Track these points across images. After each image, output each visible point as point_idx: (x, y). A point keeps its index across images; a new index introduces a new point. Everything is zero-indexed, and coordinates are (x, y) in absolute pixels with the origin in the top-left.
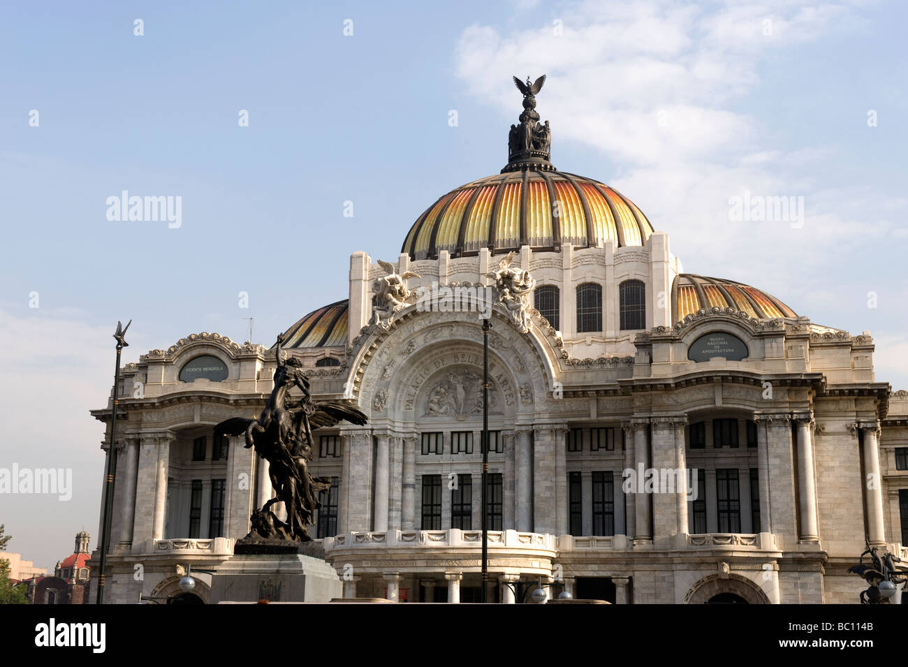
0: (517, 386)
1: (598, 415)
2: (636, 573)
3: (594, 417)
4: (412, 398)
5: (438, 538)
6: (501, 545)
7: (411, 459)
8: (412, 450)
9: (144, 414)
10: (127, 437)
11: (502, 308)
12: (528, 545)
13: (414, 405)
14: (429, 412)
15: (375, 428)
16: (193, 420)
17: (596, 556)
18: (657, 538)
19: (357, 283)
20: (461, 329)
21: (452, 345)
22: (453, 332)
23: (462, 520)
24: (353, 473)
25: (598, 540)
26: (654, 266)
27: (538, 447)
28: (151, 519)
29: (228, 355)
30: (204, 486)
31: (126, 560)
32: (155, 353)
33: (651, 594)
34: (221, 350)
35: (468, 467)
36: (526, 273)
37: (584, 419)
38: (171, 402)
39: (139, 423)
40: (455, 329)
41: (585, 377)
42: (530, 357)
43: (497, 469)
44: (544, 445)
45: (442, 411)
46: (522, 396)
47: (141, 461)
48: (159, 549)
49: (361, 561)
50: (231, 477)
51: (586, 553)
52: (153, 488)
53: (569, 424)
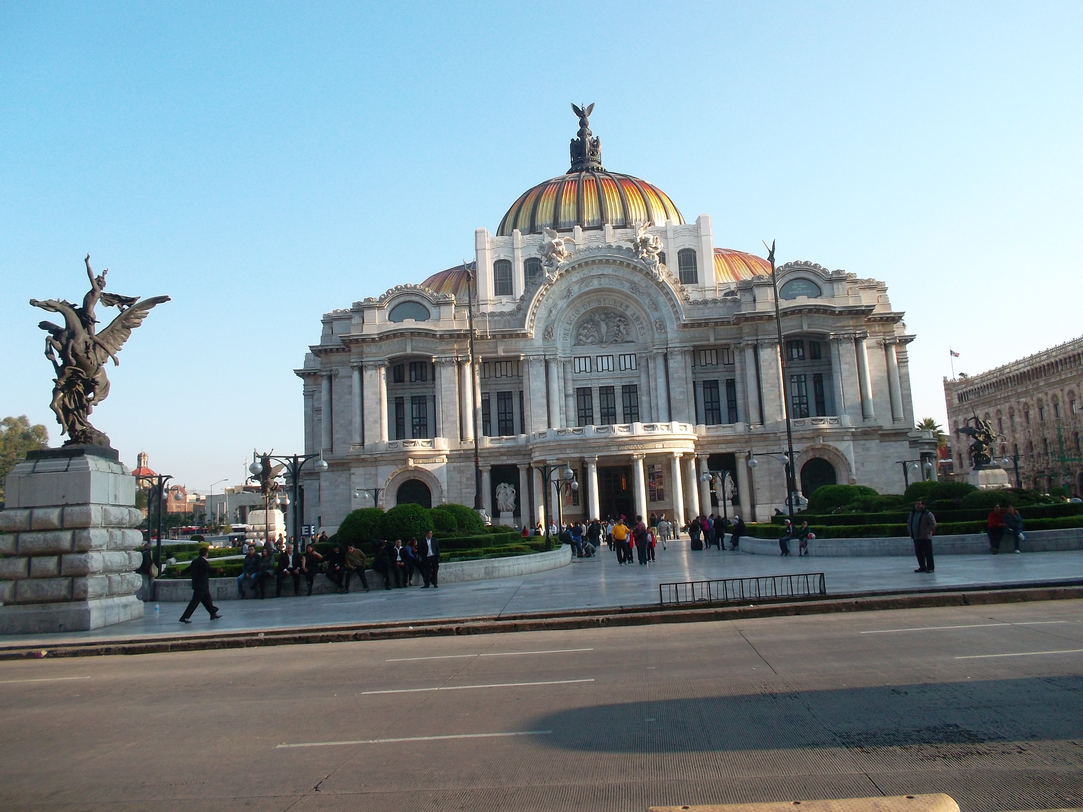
0: (653, 320)
1: (715, 340)
2: (754, 448)
3: (712, 341)
4: (567, 332)
5: (625, 430)
6: (669, 432)
7: (569, 376)
8: (570, 370)
9: (365, 347)
10: (352, 364)
11: (641, 264)
12: (684, 432)
13: (569, 337)
14: (578, 343)
15: (547, 353)
16: (406, 350)
17: (724, 438)
18: (767, 423)
19: (482, 251)
20: (607, 280)
21: (598, 292)
22: (601, 282)
23: (608, 419)
24: (532, 387)
25: (723, 427)
26: (703, 238)
27: (671, 364)
28: (378, 425)
29: (429, 301)
30: (405, 401)
31: (362, 457)
32: (368, 300)
33: (765, 462)
34: (423, 297)
35: (611, 381)
36: (657, 238)
37: (704, 343)
38: (388, 337)
39: (361, 354)
40: (602, 280)
41: (704, 313)
42: (662, 299)
43: (633, 382)
44: (676, 363)
45: (589, 341)
46: (657, 328)
47: (365, 383)
48: (390, 447)
49: (565, 449)
50: (440, 392)
51: (718, 436)
52: (377, 403)
53: (694, 346)
